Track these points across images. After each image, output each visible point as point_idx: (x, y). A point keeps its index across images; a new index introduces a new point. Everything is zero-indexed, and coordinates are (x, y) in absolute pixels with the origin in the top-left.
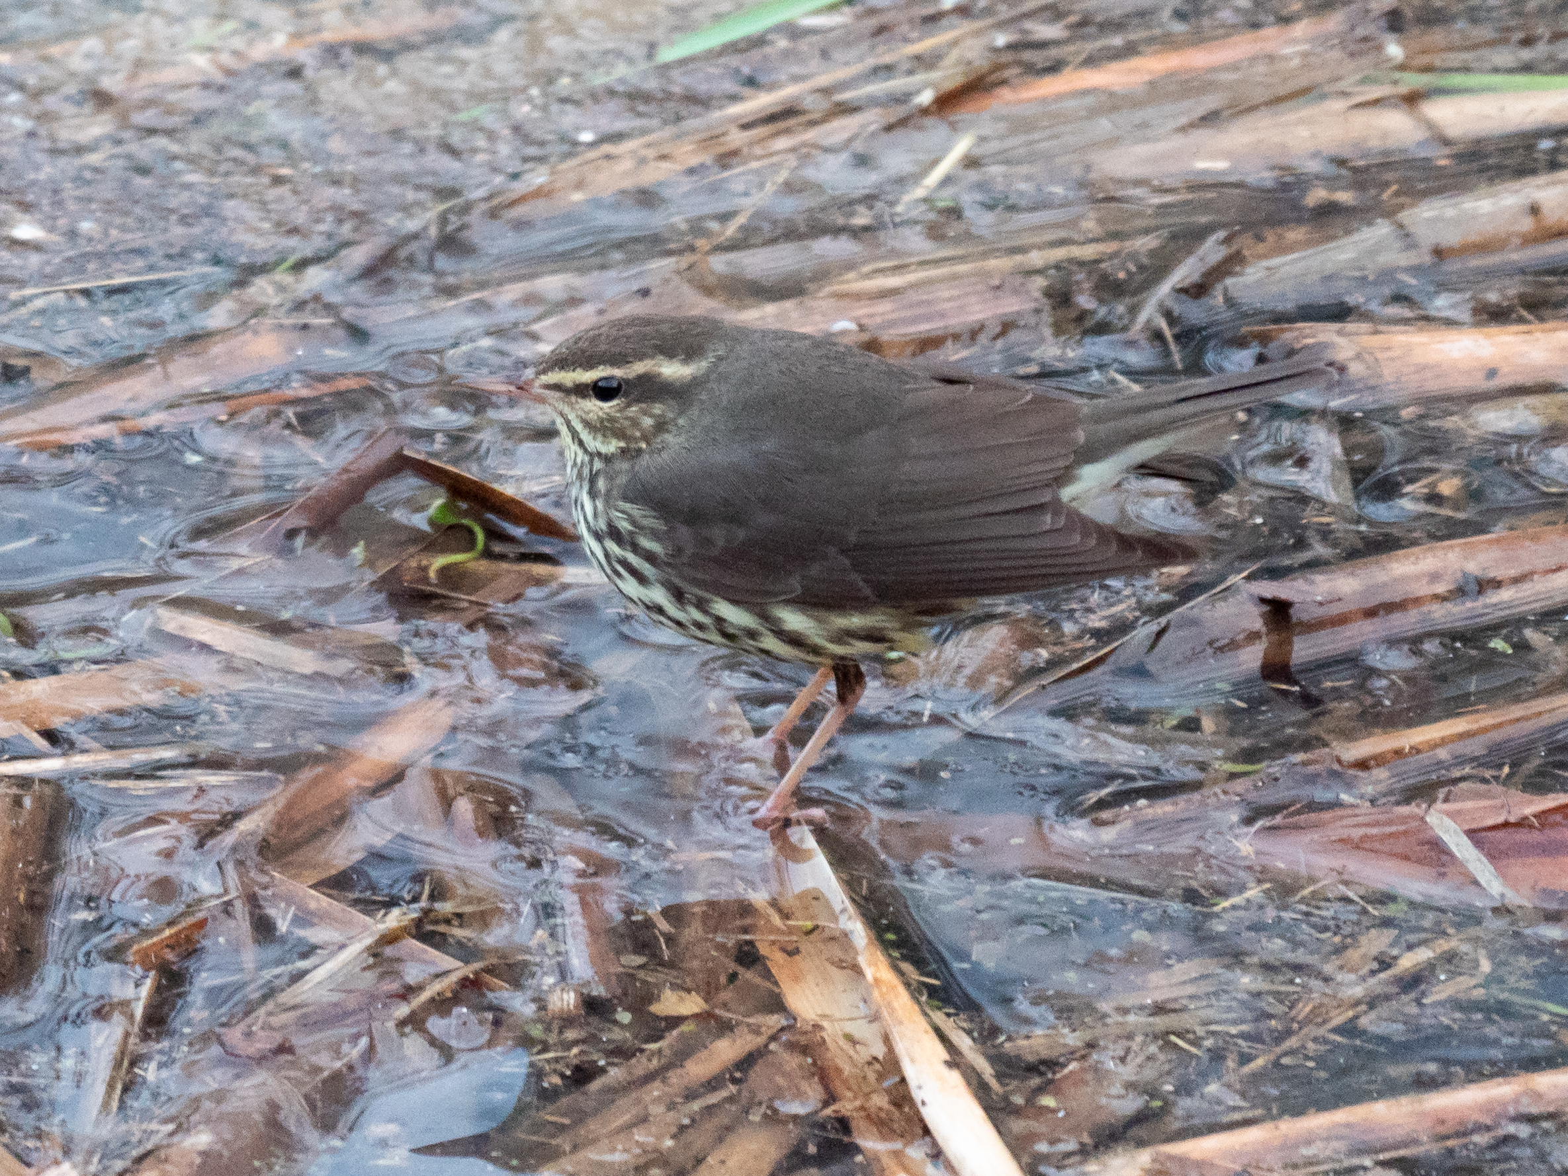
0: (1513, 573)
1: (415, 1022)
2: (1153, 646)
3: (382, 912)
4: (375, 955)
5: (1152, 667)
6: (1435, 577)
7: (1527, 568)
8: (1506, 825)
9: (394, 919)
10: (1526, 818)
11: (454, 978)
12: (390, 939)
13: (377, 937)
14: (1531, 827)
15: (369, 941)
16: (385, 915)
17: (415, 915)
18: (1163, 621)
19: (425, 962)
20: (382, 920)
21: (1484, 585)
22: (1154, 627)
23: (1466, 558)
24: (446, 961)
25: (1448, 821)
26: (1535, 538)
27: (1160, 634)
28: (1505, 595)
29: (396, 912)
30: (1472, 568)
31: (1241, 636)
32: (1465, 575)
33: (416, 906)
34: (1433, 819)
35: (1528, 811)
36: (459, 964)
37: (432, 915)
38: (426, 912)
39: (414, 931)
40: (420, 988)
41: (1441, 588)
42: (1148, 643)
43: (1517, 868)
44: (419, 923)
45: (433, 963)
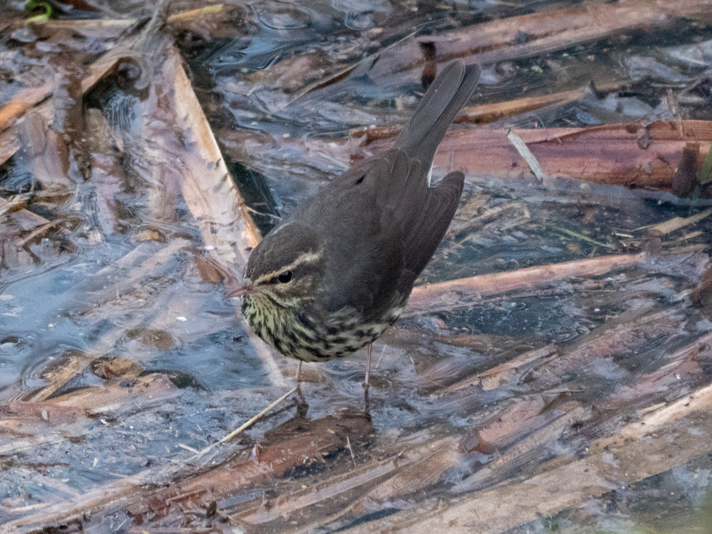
0: (542, 31)
1: (26, 247)
2: (372, 67)
3: (12, 197)
4: (8, 217)
5: (371, 77)
6: (505, 34)
7: (549, 29)
8: (546, 141)
9: (17, 200)
10: (556, 139)
11: (46, 227)
12: (15, 209)
13: (8, 209)
14: (558, 143)
15: (4, 211)
16: (13, 198)
17: (27, 198)
18: (377, 55)
19: (32, 220)
20: (11, 201)
21: (529, 38)
22: (372, 58)
23: (520, 25)
24: (42, 220)
25: (518, 138)
26: (553, 16)
27: (375, 61)
28: (539, 42)
29: (18, 197)
30: (523, 29)
31: (414, 63)
32: (519, 32)
33: (27, 194)
34: (511, 137)
35: (556, 135)
36: (48, 221)
37: (35, 198)
38: (33, 197)
39: (26, 205)
40: (30, 232)
41: (508, 39)
42: (369, 65)
43: (550, 163)
44: (29, 202)
45: (35, 220)
